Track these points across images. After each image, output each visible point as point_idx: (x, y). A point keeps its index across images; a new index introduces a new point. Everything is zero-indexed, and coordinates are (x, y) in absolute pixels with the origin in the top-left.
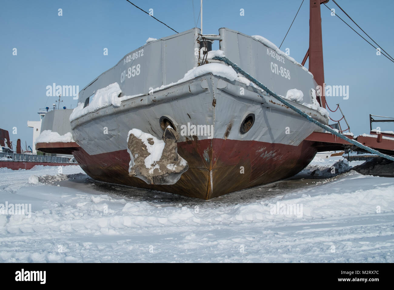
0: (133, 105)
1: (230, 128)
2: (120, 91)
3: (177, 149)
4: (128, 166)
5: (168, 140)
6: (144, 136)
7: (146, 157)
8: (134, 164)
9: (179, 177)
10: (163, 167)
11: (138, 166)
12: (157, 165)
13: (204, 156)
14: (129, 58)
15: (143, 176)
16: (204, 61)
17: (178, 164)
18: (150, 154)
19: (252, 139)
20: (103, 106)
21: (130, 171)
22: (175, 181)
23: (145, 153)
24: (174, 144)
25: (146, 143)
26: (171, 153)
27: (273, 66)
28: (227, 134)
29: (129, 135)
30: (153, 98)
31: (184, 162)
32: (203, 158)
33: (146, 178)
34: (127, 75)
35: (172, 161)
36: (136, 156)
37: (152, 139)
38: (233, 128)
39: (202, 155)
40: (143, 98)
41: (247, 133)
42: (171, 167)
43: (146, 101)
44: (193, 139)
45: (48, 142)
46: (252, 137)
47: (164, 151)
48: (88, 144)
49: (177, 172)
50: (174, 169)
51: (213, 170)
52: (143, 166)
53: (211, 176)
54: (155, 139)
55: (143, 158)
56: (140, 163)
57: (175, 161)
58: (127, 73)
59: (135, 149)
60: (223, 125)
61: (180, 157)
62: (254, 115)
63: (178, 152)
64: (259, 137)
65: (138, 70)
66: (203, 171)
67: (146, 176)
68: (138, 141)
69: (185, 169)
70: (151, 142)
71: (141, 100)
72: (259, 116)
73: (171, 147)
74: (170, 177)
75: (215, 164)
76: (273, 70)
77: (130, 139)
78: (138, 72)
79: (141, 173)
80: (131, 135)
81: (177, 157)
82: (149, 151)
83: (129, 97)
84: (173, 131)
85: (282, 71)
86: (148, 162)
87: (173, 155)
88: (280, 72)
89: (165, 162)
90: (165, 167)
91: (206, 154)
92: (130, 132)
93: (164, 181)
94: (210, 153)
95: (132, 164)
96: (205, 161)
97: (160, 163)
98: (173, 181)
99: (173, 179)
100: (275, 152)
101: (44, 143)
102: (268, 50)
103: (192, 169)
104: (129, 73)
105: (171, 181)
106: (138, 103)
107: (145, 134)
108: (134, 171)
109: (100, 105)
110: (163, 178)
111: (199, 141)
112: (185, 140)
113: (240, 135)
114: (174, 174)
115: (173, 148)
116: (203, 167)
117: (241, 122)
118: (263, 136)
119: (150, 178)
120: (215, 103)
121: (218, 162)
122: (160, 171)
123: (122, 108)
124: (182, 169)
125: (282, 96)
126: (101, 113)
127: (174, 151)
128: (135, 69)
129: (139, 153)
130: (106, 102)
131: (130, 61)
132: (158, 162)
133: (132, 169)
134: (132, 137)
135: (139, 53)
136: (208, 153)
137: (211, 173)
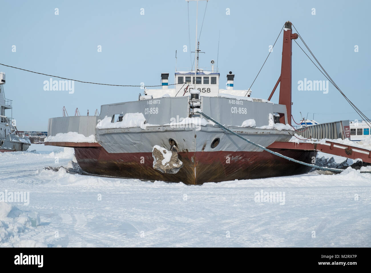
0: (154, 130)
1: (205, 146)
2: (145, 120)
3: (178, 157)
4: (153, 164)
5: (173, 152)
6: (161, 149)
7: (163, 160)
8: (156, 163)
9: (178, 170)
10: (171, 165)
11: (158, 164)
12: (168, 164)
13: (191, 160)
14: (151, 102)
15: (161, 169)
16: (192, 113)
17: (178, 164)
18: (164, 158)
19: (220, 150)
20: (133, 126)
21: (154, 166)
22: (177, 172)
23: (162, 158)
24: (177, 154)
25: (162, 153)
26: (175, 159)
27: (233, 109)
28: (203, 149)
29: (154, 148)
30: (166, 129)
31: (181, 163)
32: (191, 161)
33: (162, 170)
34: (149, 112)
35: (176, 162)
36: (158, 159)
37: (165, 151)
38: (206, 146)
39: (190, 159)
40: (160, 127)
41: (216, 147)
42: (175, 165)
43: (161, 129)
44: (186, 151)
45: (76, 142)
46: (219, 149)
47: (172, 157)
48: (112, 146)
49: (178, 167)
50: (176, 166)
51: (196, 167)
52: (161, 164)
53: (195, 170)
54: (167, 151)
55: (161, 160)
56: (159, 163)
57: (177, 162)
58: (149, 110)
59: (157, 156)
60: (200, 145)
61: (179, 160)
62: (219, 138)
63: (179, 158)
64: (225, 149)
65: (157, 110)
66: (191, 167)
67: (162, 169)
68: (158, 151)
69: (181, 166)
70: (165, 153)
71: (159, 129)
72: (222, 139)
73: (175, 156)
74: (174, 170)
75: (197, 163)
76: (233, 111)
77: (154, 150)
78: (157, 112)
79: (160, 168)
80: (155, 148)
81: (178, 160)
82: (164, 157)
83: (152, 125)
84: (176, 148)
85: (240, 110)
86: (164, 162)
87: (176, 159)
88: (238, 111)
89: (172, 163)
90: (172, 165)
91: (192, 159)
92: (155, 147)
93: (172, 172)
94: (194, 159)
95: (155, 163)
96: (192, 162)
97: (170, 163)
98: (175, 172)
99: (176, 171)
100: (241, 156)
101: (72, 143)
102: (230, 100)
103: (186, 166)
104: (151, 111)
105: (175, 171)
106: (157, 129)
107: (162, 148)
108: (156, 166)
109: (130, 125)
110: (171, 170)
111: (189, 152)
112: (182, 151)
113: (211, 149)
114: (176, 168)
115: (176, 156)
116: (191, 165)
117: (211, 143)
118: (227, 148)
119: (165, 170)
120: (196, 136)
121: (199, 163)
122: (169, 167)
123: (147, 131)
124: (180, 166)
125: (238, 125)
126: (131, 130)
127: (176, 158)
128: (155, 109)
129: (159, 158)
130: (135, 125)
131: (151, 104)
132: (168, 163)
133: (155, 165)
134: (156, 149)
135: (157, 101)
136: (193, 158)
137: (195, 168)
